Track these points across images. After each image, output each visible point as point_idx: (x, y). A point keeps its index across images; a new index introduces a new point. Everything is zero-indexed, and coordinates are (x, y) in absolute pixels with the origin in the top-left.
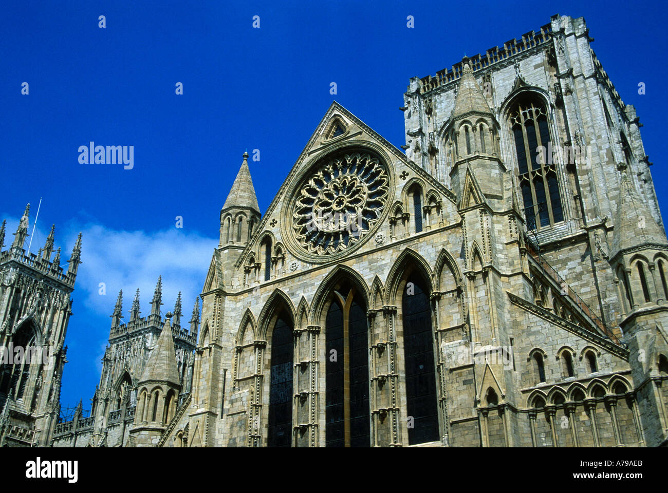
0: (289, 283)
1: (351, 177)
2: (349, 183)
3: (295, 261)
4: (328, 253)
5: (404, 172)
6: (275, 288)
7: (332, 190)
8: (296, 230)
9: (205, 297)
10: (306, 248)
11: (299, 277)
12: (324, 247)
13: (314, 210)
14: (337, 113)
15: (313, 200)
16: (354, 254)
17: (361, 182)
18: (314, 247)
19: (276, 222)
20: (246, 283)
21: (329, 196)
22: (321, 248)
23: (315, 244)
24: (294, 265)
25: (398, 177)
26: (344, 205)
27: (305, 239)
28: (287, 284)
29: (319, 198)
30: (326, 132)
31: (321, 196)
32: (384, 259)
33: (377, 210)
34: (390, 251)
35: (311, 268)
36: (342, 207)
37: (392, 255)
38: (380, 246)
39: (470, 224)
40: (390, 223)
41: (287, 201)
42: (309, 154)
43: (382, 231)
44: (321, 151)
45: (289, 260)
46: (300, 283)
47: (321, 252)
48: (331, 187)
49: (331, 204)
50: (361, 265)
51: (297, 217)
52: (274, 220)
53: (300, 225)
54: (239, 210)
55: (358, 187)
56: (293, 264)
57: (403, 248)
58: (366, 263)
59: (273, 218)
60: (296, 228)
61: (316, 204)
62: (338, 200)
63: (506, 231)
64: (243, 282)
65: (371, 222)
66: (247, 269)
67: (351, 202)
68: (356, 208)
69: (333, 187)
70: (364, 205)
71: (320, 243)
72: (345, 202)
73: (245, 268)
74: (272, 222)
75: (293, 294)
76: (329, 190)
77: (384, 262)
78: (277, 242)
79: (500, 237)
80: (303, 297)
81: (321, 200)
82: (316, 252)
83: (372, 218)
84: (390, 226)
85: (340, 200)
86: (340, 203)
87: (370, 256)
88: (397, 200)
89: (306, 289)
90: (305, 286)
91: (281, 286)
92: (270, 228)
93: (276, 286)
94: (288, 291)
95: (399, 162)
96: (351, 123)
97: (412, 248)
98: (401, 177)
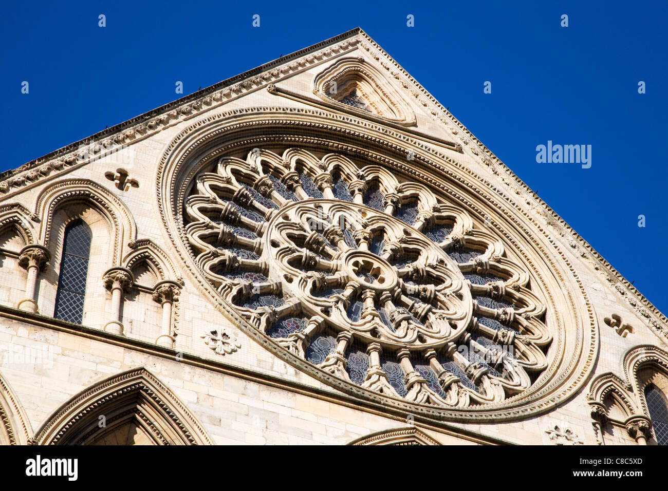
0: (203, 382)
1: (407, 233)
2: (398, 241)
3: (226, 329)
5: (617, 318)
6: (130, 364)
14: (368, 61)
15: (264, 213)
17: (443, 262)
19: (135, 184)
24: (219, 337)
25: (600, 318)
26: (384, 284)
27: (235, 293)
29: (286, 218)
35: (294, 379)
42: (276, 91)
43: (566, 420)
44: (312, 108)
45: (196, 314)
46: (245, 401)
48: (332, 216)
52: (121, 171)
55: (434, 268)
56: (214, 333)
62: (360, 260)
68: (432, 318)
70: (461, 323)
74: (117, 174)
75: (215, 421)
84: (594, 424)
85: (367, 263)
88: (609, 370)
89: (274, 433)
90: (270, 421)
91: (158, 368)
92: (111, 186)
93: (135, 360)
94: (196, 401)
95: (598, 286)
96: (418, 110)
98: (608, 322)
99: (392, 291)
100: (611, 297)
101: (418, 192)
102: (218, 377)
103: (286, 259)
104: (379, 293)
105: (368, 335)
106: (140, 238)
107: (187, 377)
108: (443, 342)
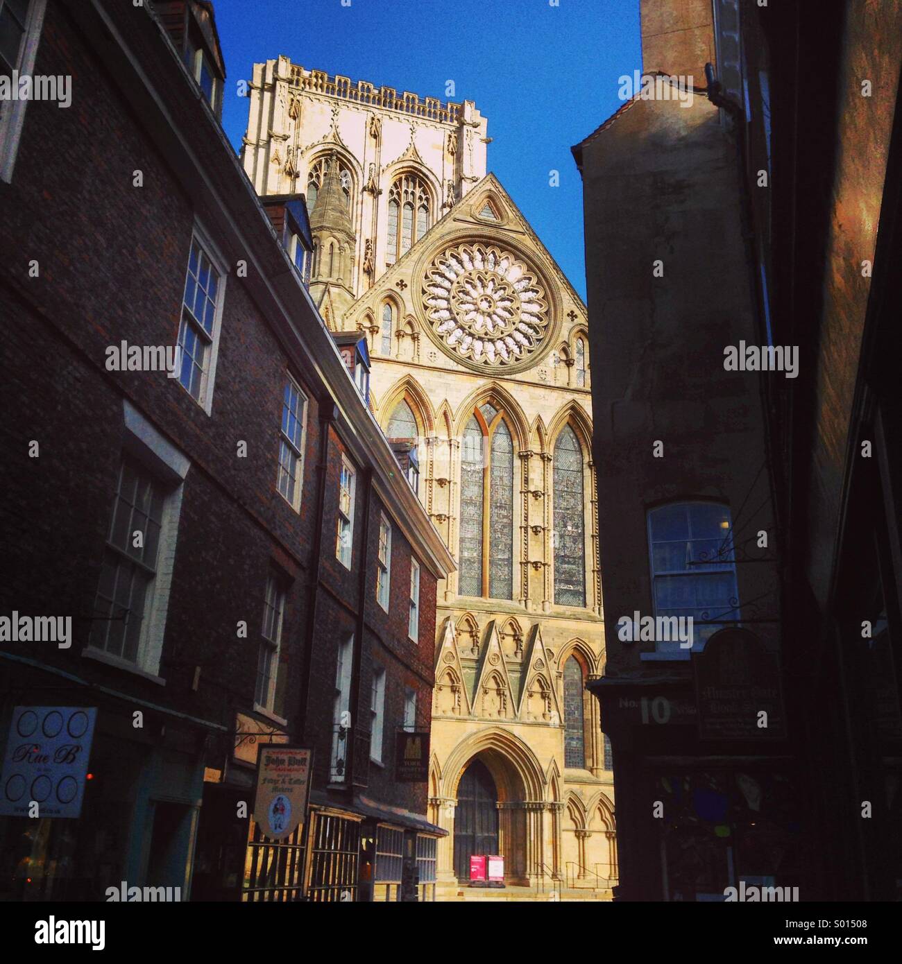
0: (426, 374)
1: (502, 279)
2: (499, 284)
3: (435, 350)
5: (572, 312)
6: (404, 372)
7: (475, 280)
10: (441, 338)
11: (440, 373)
13: (452, 294)
14: (493, 189)
15: (451, 281)
16: (513, 377)
17: (513, 292)
19: (405, 285)
21: (470, 286)
22: (460, 346)
24: (432, 355)
25: (565, 313)
26: (492, 308)
27: (439, 324)
29: (458, 282)
30: (477, 204)
31: (462, 281)
32: (547, 400)
33: (532, 336)
34: (555, 394)
35: (456, 369)
36: (489, 309)
37: (557, 400)
38: (542, 383)
41: (421, 265)
42: (455, 220)
43: (546, 366)
44: (470, 226)
45: (425, 345)
46: (441, 380)
47: (461, 352)
48: (475, 277)
50: (520, 394)
51: (427, 291)
52: (402, 281)
55: (510, 295)
56: (432, 353)
57: (568, 397)
58: (526, 395)
59: (401, 277)
60: (425, 304)
66: (361, 326)
68: (507, 320)
70: (517, 322)
73: (358, 324)
74: (399, 282)
75: (431, 390)
76: (473, 280)
77: (547, 403)
80: (446, 400)
84: (555, 365)
85: (486, 299)
87: (531, 389)
88: (564, 340)
89: (449, 392)
90: (448, 387)
91: (415, 373)
92: (398, 289)
93: (407, 370)
94: (425, 384)
95: (568, 297)
96: (510, 214)
97: (579, 402)
98: (568, 315)
99: (494, 311)
100: (572, 302)
102: (431, 372)
104: (489, 313)
106: (407, 313)
107: (422, 374)
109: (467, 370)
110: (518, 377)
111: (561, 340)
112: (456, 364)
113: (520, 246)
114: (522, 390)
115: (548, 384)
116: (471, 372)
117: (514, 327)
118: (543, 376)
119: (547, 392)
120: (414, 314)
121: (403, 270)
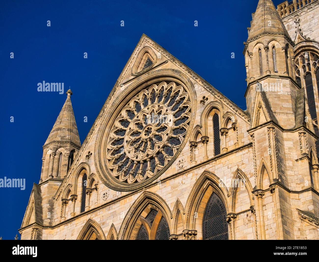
0: (101, 213)
1: (159, 106)
2: (156, 112)
3: (106, 190)
4: (136, 181)
5: (204, 97)
6: (88, 219)
7: (141, 119)
8: (109, 160)
9: (23, 232)
10: (118, 177)
11: (109, 206)
12: (134, 175)
13: (125, 140)
14: (147, 45)
15: (125, 131)
16: (159, 179)
17: (167, 110)
18: (125, 176)
19: (91, 154)
20: (64, 216)
21: (139, 125)
22: (131, 176)
23: (126, 173)
24: (105, 195)
25: (199, 102)
26: (152, 133)
27: (117, 168)
28: (98, 214)
29: (130, 128)
30: (136, 64)
31: (132, 126)
32: (184, 183)
33: (180, 136)
34: (190, 175)
35: (120, 196)
36: (150, 135)
37: (191, 179)
38: (181, 170)
39: (259, 142)
40: (191, 146)
41: (100, 133)
42: (121, 86)
43: (183, 156)
45: (101, 190)
46: (109, 212)
47: (131, 180)
48: (141, 117)
49: (140, 133)
50: (164, 190)
51: (110, 148)
52: (89, 152)
53: (113, 156)
54: (59, 145)
57: (201, 171)
58: (169, 189)
59: (88, 151)
60: (109, 158)
61: (128, 135)
62: (146, 129)
63: (297, 148)
64: (60, 215)
65: (175, 148)
66: (64, 201)
67: (158, 130)
68: (162, 135)
69: (142, 117)
70: (169, 132)
71: (130, 172)
72: (152, 130)
73: (62, 200)
74: (88, 154)
75: (103, 224)
76: (139, 120)
77: (184, 186)
78: (91, 173)
79: (290, 154)
81: (132, 130)
82: (126, 181)
83: (176, 144)
84: (191, 150)
85: (148, 128)
86: (148, 132)
87: (173, 181)
88: (197, 124)
89: (115, 218)
90: (114, 214)
91: (94, 216)
93: (89, 217)
94: (100, 220)
95: (201, 87)
96: (159, 54)
97: (211, 170)
98: (201, 101)
99: (152, 135)
100: (203, 89)
101: (163, 85)
102: (104, 209)
103: (129, 145)
104: (150, 138)
105: (146, 158)
108: (163, 144)
109: (127, 193)
110: (163, 176)
111: (195, 126)
112: (120, 192)
113: (165, 73)
114: (165, 187)
115: (185, 169)
116: (130, 192)
117: (167, 137)
118: (181, 165)
119: (184, 176)
120: (95, 172)
121: (90, 144)
